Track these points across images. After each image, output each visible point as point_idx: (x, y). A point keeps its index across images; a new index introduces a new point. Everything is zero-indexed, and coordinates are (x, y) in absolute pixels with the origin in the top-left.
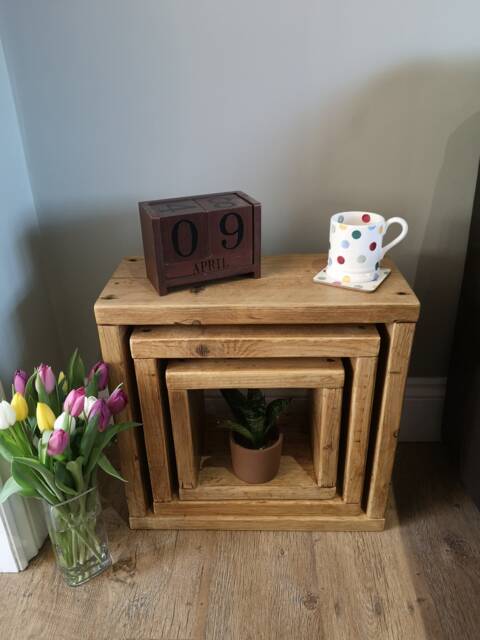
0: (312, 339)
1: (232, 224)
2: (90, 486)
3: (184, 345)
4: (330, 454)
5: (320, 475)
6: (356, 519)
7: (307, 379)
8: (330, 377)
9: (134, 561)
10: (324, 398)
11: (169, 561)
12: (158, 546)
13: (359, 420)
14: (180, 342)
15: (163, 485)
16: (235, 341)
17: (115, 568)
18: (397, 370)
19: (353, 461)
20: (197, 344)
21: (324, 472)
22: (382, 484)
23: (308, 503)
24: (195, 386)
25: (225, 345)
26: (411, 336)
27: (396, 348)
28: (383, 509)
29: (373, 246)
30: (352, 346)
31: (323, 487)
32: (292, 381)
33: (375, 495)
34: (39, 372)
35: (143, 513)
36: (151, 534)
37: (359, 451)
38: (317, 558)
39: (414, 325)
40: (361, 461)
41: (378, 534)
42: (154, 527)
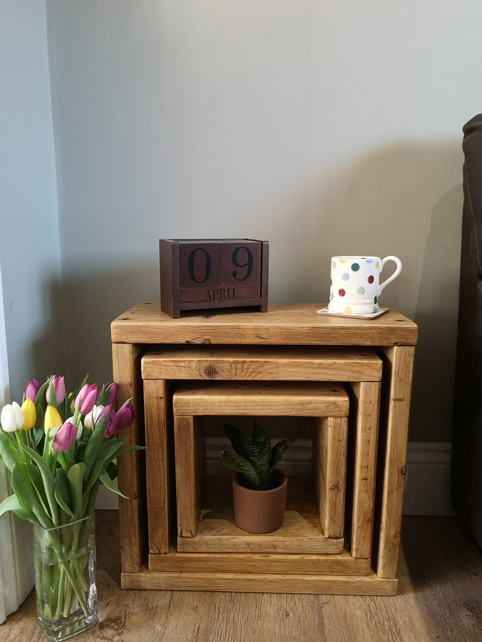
0: (317, 361)
1: (242, 258)
2: (87, 513)
3: (194, 365)
4: (337, 495)
5: (326, 522)
6: (366, 579)
7: (313, 406)
8: (335, 403)
9: (123, 620)
10: (329, 428)
11: (163, 620)
12: (150, 606)
13: (366, 454)
14: (190, 362)
15: (161, 531)
16: (243, 361)
17: (102, 626)
18: (401, 397)
19: (360, 503)
20: (206, 365)
21: (331, 518)
22: (392, 534)
23: (314, 557)
24: (201, 413)
25: (233, 366)
26: (412, 359)
27: (397, 372)
28: (395, 566)
29: (371, 280)
30: (356, 369)
31: (330, 537)
32: (298, 407)
33: (385, 548)
34: (52, 381)
35: (137, 568)
36: (143, 594)
37: (367, 491)
38: (326, 621)
39: (413, 348)
40: (369, 504)
41: (391, 599)
42: (147, 587)
